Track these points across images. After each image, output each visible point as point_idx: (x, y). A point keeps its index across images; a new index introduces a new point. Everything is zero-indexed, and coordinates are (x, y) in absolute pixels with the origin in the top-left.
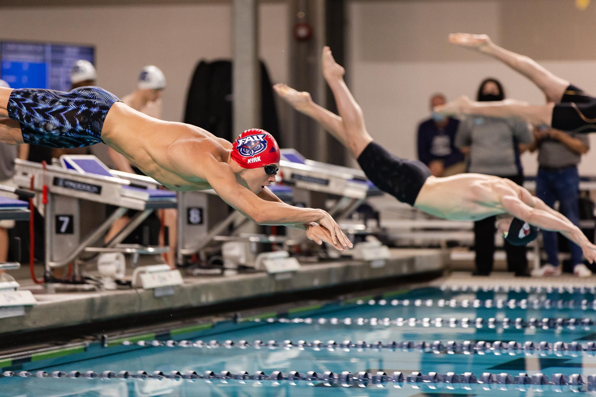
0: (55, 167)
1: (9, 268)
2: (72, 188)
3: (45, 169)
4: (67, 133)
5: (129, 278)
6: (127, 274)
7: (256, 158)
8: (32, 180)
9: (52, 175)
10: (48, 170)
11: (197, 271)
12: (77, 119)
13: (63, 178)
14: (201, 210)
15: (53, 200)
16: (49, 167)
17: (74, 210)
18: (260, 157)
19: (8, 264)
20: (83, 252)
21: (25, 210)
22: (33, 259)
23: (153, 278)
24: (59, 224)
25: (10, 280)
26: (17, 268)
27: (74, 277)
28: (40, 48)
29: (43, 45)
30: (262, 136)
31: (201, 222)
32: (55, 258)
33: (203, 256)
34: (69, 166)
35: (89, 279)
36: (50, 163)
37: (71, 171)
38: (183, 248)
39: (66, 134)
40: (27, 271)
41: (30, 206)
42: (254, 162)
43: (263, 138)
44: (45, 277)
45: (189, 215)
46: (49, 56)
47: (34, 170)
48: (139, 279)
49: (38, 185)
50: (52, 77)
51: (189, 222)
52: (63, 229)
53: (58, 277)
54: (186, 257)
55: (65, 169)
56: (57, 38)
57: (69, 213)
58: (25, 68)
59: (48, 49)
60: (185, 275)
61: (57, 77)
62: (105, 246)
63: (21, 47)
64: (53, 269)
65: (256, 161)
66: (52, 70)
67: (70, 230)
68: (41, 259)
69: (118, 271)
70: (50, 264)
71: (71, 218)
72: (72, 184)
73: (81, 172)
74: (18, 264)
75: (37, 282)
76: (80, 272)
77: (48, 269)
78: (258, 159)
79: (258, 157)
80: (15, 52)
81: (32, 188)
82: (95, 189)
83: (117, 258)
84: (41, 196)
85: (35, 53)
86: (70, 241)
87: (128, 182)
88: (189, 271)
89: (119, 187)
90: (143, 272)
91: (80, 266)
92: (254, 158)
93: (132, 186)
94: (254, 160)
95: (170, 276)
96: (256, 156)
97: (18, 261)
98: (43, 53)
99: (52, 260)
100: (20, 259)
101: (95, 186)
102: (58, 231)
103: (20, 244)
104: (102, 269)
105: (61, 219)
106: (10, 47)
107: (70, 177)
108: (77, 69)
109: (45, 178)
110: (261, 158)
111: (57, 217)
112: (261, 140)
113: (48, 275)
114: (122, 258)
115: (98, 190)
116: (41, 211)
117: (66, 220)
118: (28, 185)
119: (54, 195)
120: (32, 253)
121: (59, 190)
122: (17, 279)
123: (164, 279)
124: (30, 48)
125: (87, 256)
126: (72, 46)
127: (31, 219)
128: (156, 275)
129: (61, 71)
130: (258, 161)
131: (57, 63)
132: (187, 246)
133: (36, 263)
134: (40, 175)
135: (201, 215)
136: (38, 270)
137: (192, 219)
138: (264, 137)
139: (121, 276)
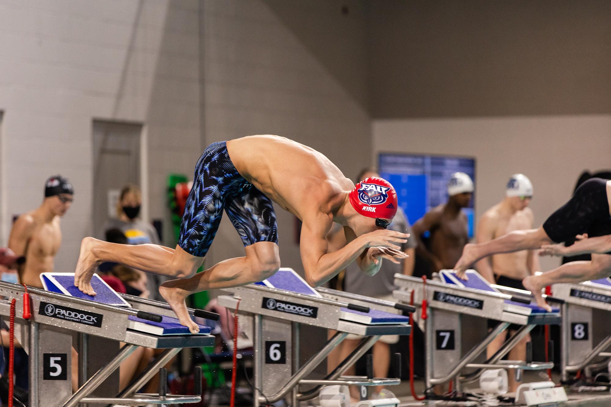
0: (434, 281)
1: (390, 384)
2: (453, 302)
3: (425, 283)
4: (221, 193)
5: (511, 395)
6: (510, 391)
7: (371, 208)
8: (413, 293)
9: (432, 289)
10: (428, 285)
11: (582, 388)
12: (212, 177)
13: (443, 292)
14: (586, 325)
15: (433, 315)
16: (429, 281)
17: (455, 325)
18: (375, 208)
19: (389, 380)
20: (464, 368)
21: (406, 324)
22: (413, 376)
23: (537, 395)
24: (440, 340)
25: (391, 397)
26: (398, 384)
27: (456, 393)
28: (419, 161)
29: (423, 157)
30: (386, 189)
31: (586, 338)
32: (436, 375)
33: (587, 373)
34: (448, 281)
35: (471, 395)
36: (430, 278)
37: (451, 286)
38: (567, 365)
39: (222, 195)
40: (407, 387)
41: (411, 321)
42: (369, 211)
43: (385, 191)
44: (425, 393)
45: (573, 331)
46: (428, 168)
47: (414, 284)
48: (522, 396)
49: (418, 300)
50: (432, 189)
51: (574, 338)
52: (444, 345)
53: (439, 393)
54: (571, 374)
55: (444, 283)
56: (437, 149)
57: (449, 328)
58: (405, 180)
59: (428, 161)
60: (570, 392)
61: (437, 189)
62: (487, 362)
63: (401, 160)
64: (433, 385)
65: (371, 211)
66: (431, 183)
67: (451, 346)
68: (421, 375)
69: (500, 388)
70: (430, 381)
71: (452, 333)
72: (452, 298)
73: (461, 286)
74: (399, 380)
75: (418, 399)
76: (462, 388)
77: (429, 385)
78: (373, 210)
79: (373, 208)
80: (395, 164)
81: (412, 303)
82: (476, 303)
83: (500, 375)
84: (421, 310)
85: (414, 165)
86: (451, 357)
87: (510, 297)
88: (574, 387)
89: (502, 301)
90: (527, 389)
91: (462, 382)
92: (370, 207)
93: (514, 300)
94: (369, 209)
95: (555, 393)
96: (372, 206)
97: (398, 377)
98: (423, 165)
99: (432, 377)
100: (400, 375)
101: (477, 301)
102: (439, 347)
103: (400, 359)
104: (484, 385)
105: (442, 334)
106: (389, 159)
107: (451, 292)
108: (454, 181)
109: (425, 292)
110: (376, 210)
111: (438, 332)
112: (383, 193)
113: (428, 391)
114: (505, 373)
115: (480, 305)
116: (421, 326)
117: (448, 335)
118: (408, 300)
119: (433, 309)
120: (411, 369)
121: (440, 305)
122: (398, 396)
123: (548, 396)
124: (409, 160)
125: (469, 372)
126: (452, 158)
127: (410, 334)
128: (540, 392)
129: (441, 183)
130: (373, 211)
131: (437, 175)
132: (571, 363)
133: (415, 379)
134: (420, 290)
135: (586, 330)
136: (418, 386)
137: (576, 335)
138: (387, 191)
139: (503, 393)
